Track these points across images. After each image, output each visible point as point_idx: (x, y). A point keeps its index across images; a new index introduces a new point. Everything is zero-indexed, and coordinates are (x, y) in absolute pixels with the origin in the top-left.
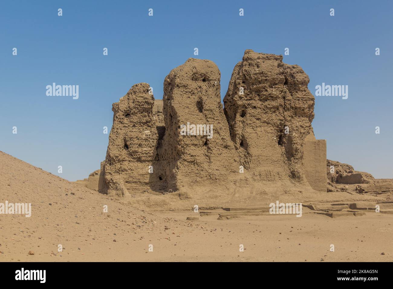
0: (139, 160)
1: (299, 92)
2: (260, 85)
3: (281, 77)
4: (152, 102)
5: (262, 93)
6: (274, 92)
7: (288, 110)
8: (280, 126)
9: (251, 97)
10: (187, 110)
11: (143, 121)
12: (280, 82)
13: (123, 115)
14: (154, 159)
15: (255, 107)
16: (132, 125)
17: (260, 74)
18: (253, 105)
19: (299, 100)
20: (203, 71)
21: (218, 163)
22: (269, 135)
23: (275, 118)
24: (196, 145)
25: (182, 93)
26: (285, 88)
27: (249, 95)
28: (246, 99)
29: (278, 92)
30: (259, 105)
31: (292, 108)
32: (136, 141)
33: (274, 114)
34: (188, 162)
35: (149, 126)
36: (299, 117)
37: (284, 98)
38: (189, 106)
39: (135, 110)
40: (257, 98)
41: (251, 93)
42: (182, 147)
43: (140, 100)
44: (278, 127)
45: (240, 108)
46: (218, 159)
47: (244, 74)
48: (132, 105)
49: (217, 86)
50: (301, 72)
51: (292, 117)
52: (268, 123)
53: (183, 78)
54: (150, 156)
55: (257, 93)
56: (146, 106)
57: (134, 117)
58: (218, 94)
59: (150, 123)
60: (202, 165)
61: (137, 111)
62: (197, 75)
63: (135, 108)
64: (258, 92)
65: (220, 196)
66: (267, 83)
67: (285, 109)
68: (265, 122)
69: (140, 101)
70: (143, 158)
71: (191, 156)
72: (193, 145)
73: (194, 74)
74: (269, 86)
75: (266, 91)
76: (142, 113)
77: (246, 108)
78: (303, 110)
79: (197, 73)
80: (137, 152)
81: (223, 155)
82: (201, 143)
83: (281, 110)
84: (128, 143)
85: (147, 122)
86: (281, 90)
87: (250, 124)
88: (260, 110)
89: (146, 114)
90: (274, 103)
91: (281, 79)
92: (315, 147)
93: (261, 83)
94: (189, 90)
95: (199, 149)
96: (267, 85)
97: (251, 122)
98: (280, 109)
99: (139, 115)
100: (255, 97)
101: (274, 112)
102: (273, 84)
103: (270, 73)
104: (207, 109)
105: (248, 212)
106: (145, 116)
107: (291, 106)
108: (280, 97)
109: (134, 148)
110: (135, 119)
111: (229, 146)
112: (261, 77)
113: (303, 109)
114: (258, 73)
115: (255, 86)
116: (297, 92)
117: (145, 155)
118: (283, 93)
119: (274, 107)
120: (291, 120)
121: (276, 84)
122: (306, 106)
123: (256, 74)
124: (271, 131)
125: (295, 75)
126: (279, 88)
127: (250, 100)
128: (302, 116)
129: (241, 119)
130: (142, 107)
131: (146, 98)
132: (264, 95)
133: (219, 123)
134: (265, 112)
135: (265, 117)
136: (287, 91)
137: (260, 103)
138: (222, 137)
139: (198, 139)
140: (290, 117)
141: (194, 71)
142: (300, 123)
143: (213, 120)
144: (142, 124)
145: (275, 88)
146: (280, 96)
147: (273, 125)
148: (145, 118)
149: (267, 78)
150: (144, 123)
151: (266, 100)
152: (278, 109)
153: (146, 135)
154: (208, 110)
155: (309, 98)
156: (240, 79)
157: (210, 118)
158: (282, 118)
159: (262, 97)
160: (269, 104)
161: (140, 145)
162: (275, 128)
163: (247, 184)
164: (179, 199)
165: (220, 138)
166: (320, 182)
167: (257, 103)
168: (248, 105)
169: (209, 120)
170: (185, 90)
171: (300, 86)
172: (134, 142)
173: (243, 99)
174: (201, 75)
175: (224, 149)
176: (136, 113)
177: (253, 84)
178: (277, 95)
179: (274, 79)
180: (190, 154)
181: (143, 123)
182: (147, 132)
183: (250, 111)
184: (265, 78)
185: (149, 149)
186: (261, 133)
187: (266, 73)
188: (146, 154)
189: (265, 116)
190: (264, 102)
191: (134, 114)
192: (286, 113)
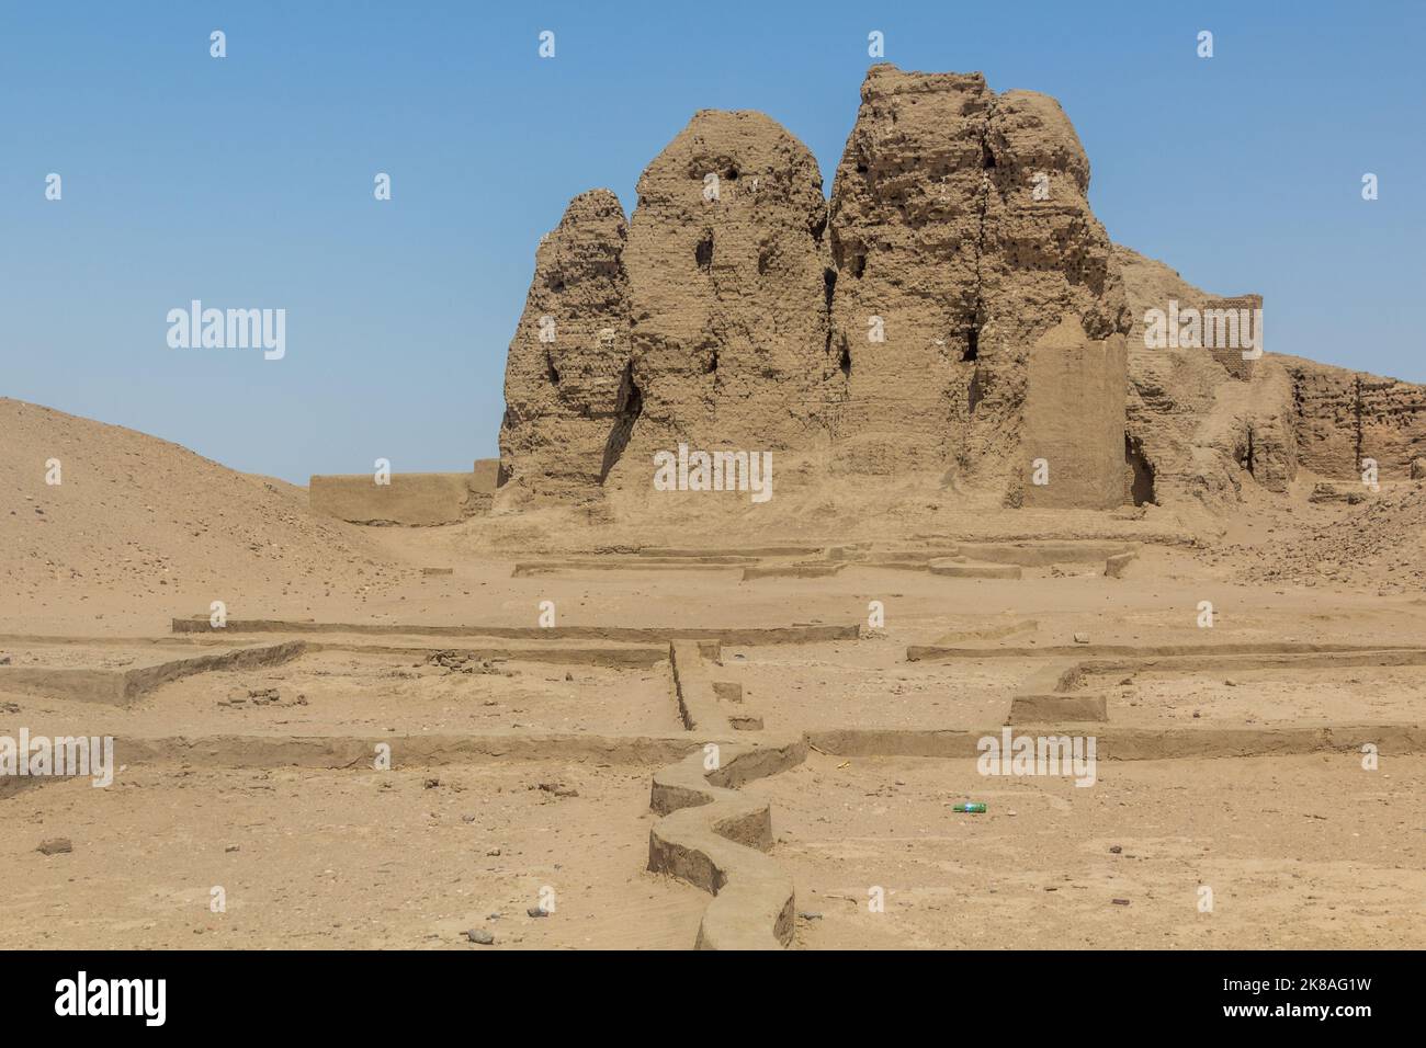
0: (585, 412)
1: (1023, 189)
2: (901, 178)
3: (966, 147)
4: (617, 244)
5: (910, 200)
6: (944, 194)
7: (993, 248)
8: (964, 303)
9: (879, 216)
10: (660, 272)
11: (598, 301)
12: (966, 161)
13: (546, 286)
14: (623, 409)
15: (889, 247)
16: (568, 315)
17: (897, 141)
18: (883, 240)
19: (1021, 216)
20: (725, 150)
21: (735, 421)
22: (922, 332)
23: (949, 278)
24: (680, 371)
25: (653, 222)
26: (985, 180)
27: (872, 208)
28: (864, 220)
29: (958, 195)
30: (901, 240)
31: (1003, 243)
32: (577, 360)
33: (946, 266)
34: (654, 420)
35: (616, 315)
36: (1028, 269)
37: (982, 210)
38: (668, 257)
39: (573, 269)
40: (899, 216)
41: (879, 202)
42: (643, 377)
43: (587, 239)
44: (955, 304)
45: (847, 251)
46: (737, 409)
47: (859, 145)
48: (567, 257)
49: (758, 191)
50: (1032, 125)
51: (1005, 272)
52: (925, 296)
53: (663, 175)
54: (612, 402)
55: (897, 202)
56: (603, 257)
57: (574, 291)
58: (761, 214)
59: (617, 305)
60: (687, 429)
61: (581, 272)
62: (704, 163)
63: (573, 264)
64: (898, 198)
65: (697, 517)
66: (920, 169)
67: (984, 246)
68: (913, 292)
69: (584, 243)
70: (595, 408)
71: (663, 403)
72: (671, 370)
73: (696, 160)
74: (930, 178)
75: (922, 192)
76: (593, 278)
77: (867, 249)
78: (1037, 247)
79: (703, 158)
80: (579, 392)
81: (757, 398)
82: (695, 363)
83: (968, 250)
84: (556, 366)
85: (609, 303)
86: (971, 186)
87: (868, 300)
88: (902, 255)
89: (605, 280)
90: (945, 232)
91: (965, 152)
92: (1067, 365)
93: (903, 171)
94: (674, 211)
95: (689, 382)
96: (922, 175)
97: (872, 294)
98: (965, 248)
99: (586, 284)
100: (893, 214)
101: (948, 258)
102: (942, 169)
103: (929, 137)
104: (720, 263)
105: (663, 561)
106: (603, 287)
107: (998, 238)
108: (965, 211)
109: (570, 379)
110: (575, 295)
111: (778, 372)
112: (902, 150)
113: (1035, 243)
114: (891, 141)
115: (886, 182)
116: (1018, 191)
117: (600, 398)
118: (977, 197)
119: (943, 244)
120: (997, 282)
121: (954, 170)
122: (1046, 234)
123: (885, 143)
124: (928, 320)
125: (1009, 137)
126: (961, 181)
127: (879, 223)
128: (1039, 268)
129: (854, 283)
130: (593, 260)
131: (601, 235)
132: (916, 206)
133: (753, 303)
134: (917, 259)
135: (915, 276)
136: (992, 187)
137: (907, 231)
138: (757, 346)
139: (684, 355)
140: (996, 271)
141: (698, 150)
142: (1026, 289)
143: (736, 296)
144: (594, 309)
145: (948, 181)
146: (965, 206)
147: (938, 300)
148: (602, 293)
149: (921, 153)
150: (601, 308)
151: (921, 221)
152: (958, 248)
153: (603, 342)
154: (722, 268)
155: (1056, 208)
156: (850, 162)
157: (728, 290)
158: (970, 276)
159: (910, 214)
160: (928, 236)
161: (587, 370)
162: (946, 308)
163: (804, 484)
164: (585, 522)
165: (751, 348)
166: (1076, 476)
167: (896, 232)
168: (871, 239)
169: (723, 295)
170: (664, 212)
171: (1026, 170)
172: (571, 363)
173: (857, 222)
174: (718, 160)
175: (762, 380)
176: (579, 280)
177: (882, 175)
178: (954, 203)
179: (941, 154)
180: (659, 398)
181: (596, 306)
182: (608, 332)
183: (875, 258)
184: (912, 155)
185: (611, 380)
186: (897, 327)
187: (916, 136)
188: (603, 394)
189: (916, 271)
190: (917, 229)
191: (574, 281)
192: (984, 261)
